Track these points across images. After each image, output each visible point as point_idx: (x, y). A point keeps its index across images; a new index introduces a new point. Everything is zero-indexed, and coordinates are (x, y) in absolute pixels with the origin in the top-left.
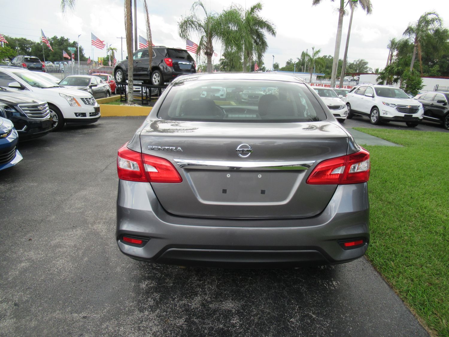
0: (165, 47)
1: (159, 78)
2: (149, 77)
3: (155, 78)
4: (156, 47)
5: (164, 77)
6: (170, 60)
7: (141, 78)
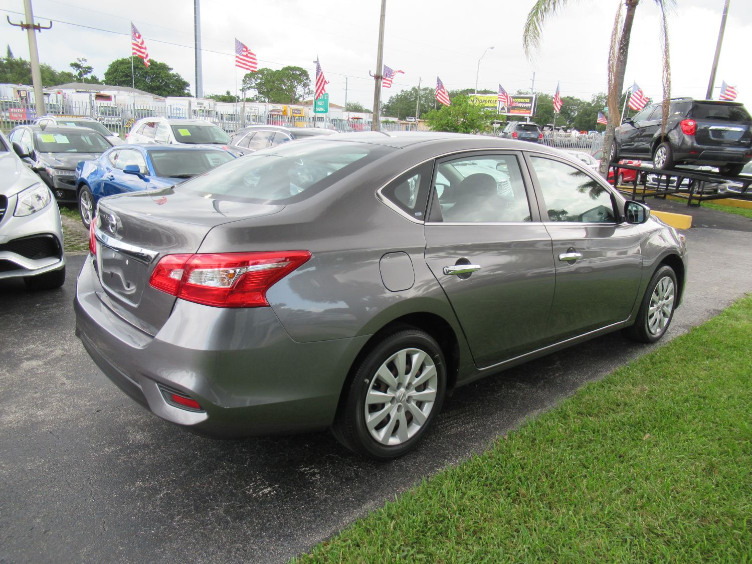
0: (691, 98)
1: (666, 157)
2: (651, 154)
3: (659, 157)
4: (677, 100)
5: (674, 154)
6: (691, 124)
7: (638, 156)
